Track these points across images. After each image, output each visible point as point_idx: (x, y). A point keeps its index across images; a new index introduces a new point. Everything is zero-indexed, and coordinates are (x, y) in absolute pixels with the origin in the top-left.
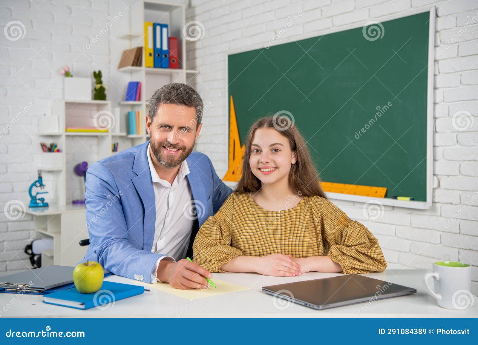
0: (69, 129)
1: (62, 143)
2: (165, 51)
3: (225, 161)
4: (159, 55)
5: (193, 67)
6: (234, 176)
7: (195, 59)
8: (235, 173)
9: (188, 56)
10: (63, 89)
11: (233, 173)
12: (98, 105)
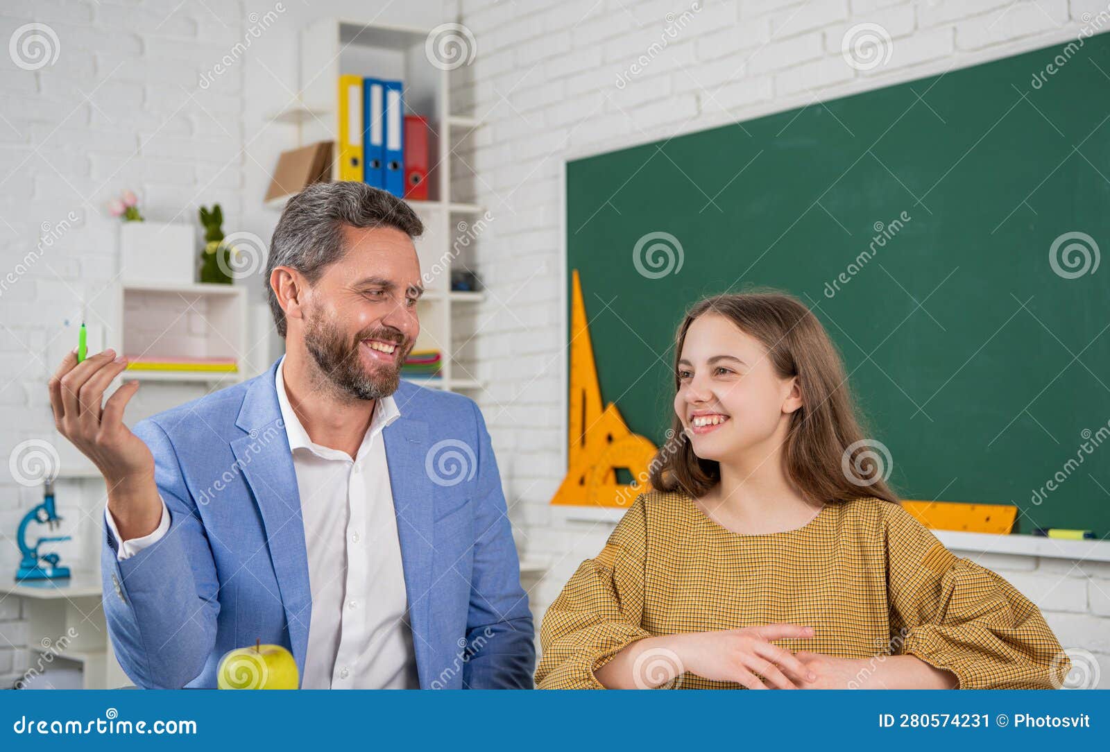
2: (394, 152)
3: (558, 451)
4: (377, 164)
5: (469, 199)
6: (584, 489)
7: (470, 175)
8: (587, 480)
9: (453, 169)
10: (118, 255)
11: (582, 482)
12: (210, 299)
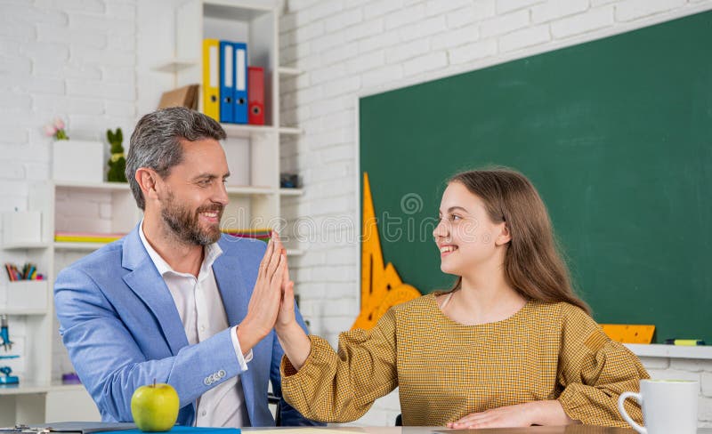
0: (60, 237)
1: (46, 263)
2: (240, 92)
3: (354, 298)
4: (229, 100)
5: (293, 123)
6: (371, 323)
7: (295, 107)
8: (373, 317)
9: (282, 103)
10: (51, 163)
11: (370, 318)
12: (114, 193)
